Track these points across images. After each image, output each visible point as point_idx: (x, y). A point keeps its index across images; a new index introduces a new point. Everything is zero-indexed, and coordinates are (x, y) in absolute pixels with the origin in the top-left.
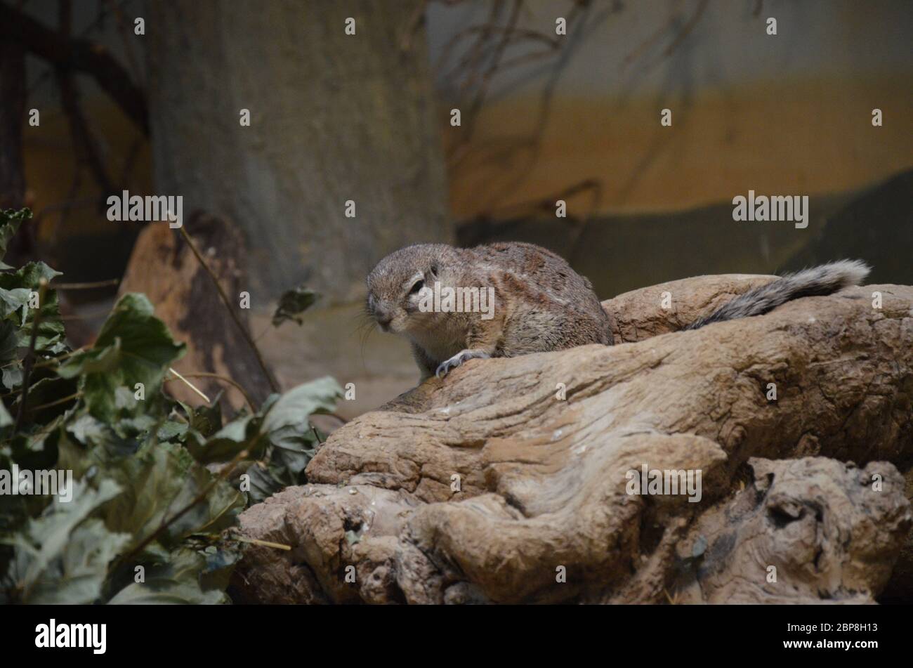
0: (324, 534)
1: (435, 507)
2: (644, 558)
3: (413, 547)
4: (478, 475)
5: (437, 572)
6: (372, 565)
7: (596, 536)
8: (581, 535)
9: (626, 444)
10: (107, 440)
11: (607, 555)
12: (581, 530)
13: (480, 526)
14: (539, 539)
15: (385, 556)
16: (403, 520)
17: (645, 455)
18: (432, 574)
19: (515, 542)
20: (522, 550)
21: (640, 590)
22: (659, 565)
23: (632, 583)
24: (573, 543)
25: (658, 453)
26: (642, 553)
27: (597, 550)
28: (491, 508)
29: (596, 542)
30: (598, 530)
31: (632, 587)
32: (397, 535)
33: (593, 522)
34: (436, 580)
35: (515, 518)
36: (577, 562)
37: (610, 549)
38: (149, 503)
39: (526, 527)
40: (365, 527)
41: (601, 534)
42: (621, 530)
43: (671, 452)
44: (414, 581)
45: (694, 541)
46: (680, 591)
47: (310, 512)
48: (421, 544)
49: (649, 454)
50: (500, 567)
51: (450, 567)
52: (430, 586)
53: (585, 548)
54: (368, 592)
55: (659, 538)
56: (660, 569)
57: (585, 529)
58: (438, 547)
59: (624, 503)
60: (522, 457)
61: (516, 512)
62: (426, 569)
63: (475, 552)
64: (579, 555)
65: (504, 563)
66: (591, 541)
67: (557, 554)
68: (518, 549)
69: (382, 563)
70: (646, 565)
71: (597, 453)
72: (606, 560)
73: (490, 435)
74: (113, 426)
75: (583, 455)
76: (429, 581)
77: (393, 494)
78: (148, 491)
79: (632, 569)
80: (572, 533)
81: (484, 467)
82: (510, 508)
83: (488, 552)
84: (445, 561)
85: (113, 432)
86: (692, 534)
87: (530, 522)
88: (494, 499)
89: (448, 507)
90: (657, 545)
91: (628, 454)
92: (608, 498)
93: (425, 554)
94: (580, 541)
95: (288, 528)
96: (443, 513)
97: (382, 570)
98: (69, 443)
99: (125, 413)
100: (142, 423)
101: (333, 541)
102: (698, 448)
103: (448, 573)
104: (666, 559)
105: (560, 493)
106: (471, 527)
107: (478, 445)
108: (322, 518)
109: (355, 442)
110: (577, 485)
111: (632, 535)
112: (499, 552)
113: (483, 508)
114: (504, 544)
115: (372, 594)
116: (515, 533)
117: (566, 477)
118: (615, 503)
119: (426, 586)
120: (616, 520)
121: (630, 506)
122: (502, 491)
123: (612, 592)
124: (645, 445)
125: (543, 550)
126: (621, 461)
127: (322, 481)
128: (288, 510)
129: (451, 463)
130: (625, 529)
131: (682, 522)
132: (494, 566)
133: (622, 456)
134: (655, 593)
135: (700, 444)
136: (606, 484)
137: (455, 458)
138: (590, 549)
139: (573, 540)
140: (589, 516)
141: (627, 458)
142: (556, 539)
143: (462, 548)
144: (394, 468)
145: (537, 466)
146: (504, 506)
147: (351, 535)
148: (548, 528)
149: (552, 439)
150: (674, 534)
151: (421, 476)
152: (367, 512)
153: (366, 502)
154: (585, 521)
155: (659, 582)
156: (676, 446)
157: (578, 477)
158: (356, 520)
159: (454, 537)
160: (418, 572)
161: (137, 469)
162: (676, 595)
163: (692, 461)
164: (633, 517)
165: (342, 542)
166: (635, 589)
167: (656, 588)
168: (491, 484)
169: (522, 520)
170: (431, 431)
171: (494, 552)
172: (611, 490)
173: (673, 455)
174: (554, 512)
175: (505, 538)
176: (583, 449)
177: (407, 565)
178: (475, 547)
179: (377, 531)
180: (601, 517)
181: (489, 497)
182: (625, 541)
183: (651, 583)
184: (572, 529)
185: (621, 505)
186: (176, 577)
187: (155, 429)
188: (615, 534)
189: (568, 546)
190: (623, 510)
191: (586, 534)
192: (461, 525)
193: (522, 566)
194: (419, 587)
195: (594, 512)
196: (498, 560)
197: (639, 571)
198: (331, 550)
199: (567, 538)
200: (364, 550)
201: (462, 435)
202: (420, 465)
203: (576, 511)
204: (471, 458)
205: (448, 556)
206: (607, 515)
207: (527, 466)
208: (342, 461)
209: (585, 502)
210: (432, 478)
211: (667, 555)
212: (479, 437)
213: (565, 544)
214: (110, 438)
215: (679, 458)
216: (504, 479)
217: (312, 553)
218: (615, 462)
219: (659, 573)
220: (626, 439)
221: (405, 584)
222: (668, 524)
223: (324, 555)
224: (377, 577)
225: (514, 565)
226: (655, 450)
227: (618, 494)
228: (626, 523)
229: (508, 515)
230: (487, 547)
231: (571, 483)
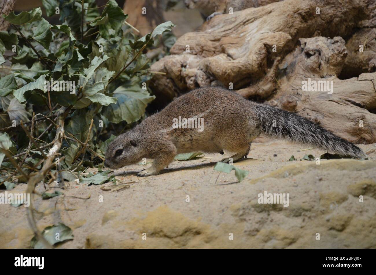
0: (175, 69)
1: (207, 59)
2: (269, 70)
3: (201, 71)
4: (219, 49)
5: (208, 78)
6: (190, 77)
7: (254, 64)
8: (249, 64)
9: (261, 36)
10: (108, 45)
11: (257, 69)
12: (249, 63)
13: (220, 63)
14: (237, 66)
15: (193, 75)
16: (198, 64)
17: (267, 39)
18: (207, 78)
19: (230, 67)
20: (232, 69)
21: (268, 79)
22: (273, 71)
23: (265, 77)
24: (247, 66)
25: (271, 38)
26: (268, 68)
27: (254, 68)
28: (223, 58)
29: (254, 66)
30: (254, 62)
31: (266, 78)
32: (197, 68)
33: (253, 60)
34: (208, 80)
35: (230, 60)
36: (249, 72)
37: (258, 67)
38: (121, 63)
39: (233, 63)
40: (188, 66)
41: (255, 63)
42: (261, 62)
43: (275, 37)
44: (202, 81)
45: (284, 64)
46: (280, 79)
47: (171, 63)
48: (203, 70)
49: (268, 39)
50: (226, 75)
51: (212, 76)
52: (207, 82)
53: (251, 67)
54: (189, 85)
55: (273, 64)
56: (274, 73)
57: (250, 62)
58: (208, 70)
59: (262, 54)
60: (232, 42)
61: (230, 58)
62: (205, 77)
63: (218, 71)
64: (249, 70)
65: (227, 73)
66: (252, 65)
67: (243, 70)
68: (231, 69)
69: (192, 76)
70: (269, 72)
71: (253, 39)
72: (257, 71)
73: (222, 36)
74: (109, 40)
75: (249, 41)
76: (206, 81)
77: (195, 56)
78: (120, 59)
79: (265, 73)
80: (247, 63)
81: (221, 46)
82: (229, 58)
83: (222, 71)
84: (210, 74)
85: (109, 42)
86: (283, 62)
87: (234, 61)
88: (224, 55)
89: (210, 59)
90: (272, 66)
91: (262, 39)
92: (256, 52)
93: (205, 72)
94: (249, 66)
95: (165, 68)
96: (209, 60)
97: (193, 78)
98: (95, 46)
99: (112, 36)
100: (117, 39)
101: (178, 71)
102: (282, 36)
103: (212, 78)
104: (275, 70)
105: (243, 52)
106: (217, 64)
107: (219, 40)
108: (175, 65)
109: (184, 42)
110: (248, 49)
111: (264, 63)
112: (225, 70)
113: (220, 58)
114: (227, 68)
115: (190, 85)
116: (230, 64)
117: (244, 47)
118: (259, 54)
119: (205, 82)
120: (259, 59)
121: (263, 55)
122: (226, 52)
123: (260, 80)
124: (267, 36)
125: (238, 69)
126: (260, 41)
127: (175, 54)
128: (165, 63)
129: (211, 46)
130: (262, 61)
131: (279, 58)
132: (225, 74)
133: (260, 40)
134: (272, 80)
135: (283, 35)
136: (256, 48)
137: (213, 44)
138: (252, 68)
139: (247, 65)
140: (251, 58)
141: (262, 40)
142: (242, 66)
143: (215, 70)
144: (195, 48)
145: (236, 45)
146: (227, 57)
147: (183, 69)
148: (239, 62)
149: (240, 36)
150: (277, 62)
151: (203, 50)
152: (188, 62)
153: (187, 59)
154: (250, 59)
155: (274, 76)
156: (276, 36)
157: (248, 47)
158: (185, 64)
159: (212, 67)
160: (203, 78)
161: (116, 53)
162: (279, 80)
163: (281, 40)
164: (264, 58)
165: (181, 71)
166: (266, 79)
167: (272, 78)
168: (223, 51)
169: (232, 61)
170: (205, 37)
171: (224, 70)
172: (257, 50)
173: (275, 39)
174: (241, 58)
175: (227, 66)
176: (249, 39)
177: (200, 76)
178: (218, 70)
179: (191, 67)
180: (255, 58)
181: (222, 55)
182: (262, 65)
183: (271, 77)
184: (247, 62)
185: (261, 54)
186: (132, 84)
187: (121, 40)
188: (260, 63)
189: (246, 68)
190: (261, 55)
191: (251, 63)
192: (214, 63)
193: (233, 74)
194: (203, 82)
195: (253, 57)
196: (225, 73)
197: (267, 74)
198: (177, 74)
199: (245, 65)
200: (187, 73)
201: (214, 37)
202: (203, 47)
203: (247, 57)
204: (217, 44)
205: (211, 73)
206: (257, 57)
207: (233, 45)
208: (180, 47)
209: (250, 54)
210: (206, 51)
211: (275, 68)
212: (219, 37)
213: (245, 67)
214: (109, 44)
215: (277, 39)
216: (227, 49)
217: (172, 75)
218: (258, 42)
219: (273, 74)
220: (261, 35)
221: (199, 82)
222: (275, 59)
223: (175, 75)
224: (191, 81)
225: (230, 74)
226: (270, 37)
227: (260, 51)
228: (262, 59)
229: (228, 60)
230: (222, 69)
231: (246, 49)
